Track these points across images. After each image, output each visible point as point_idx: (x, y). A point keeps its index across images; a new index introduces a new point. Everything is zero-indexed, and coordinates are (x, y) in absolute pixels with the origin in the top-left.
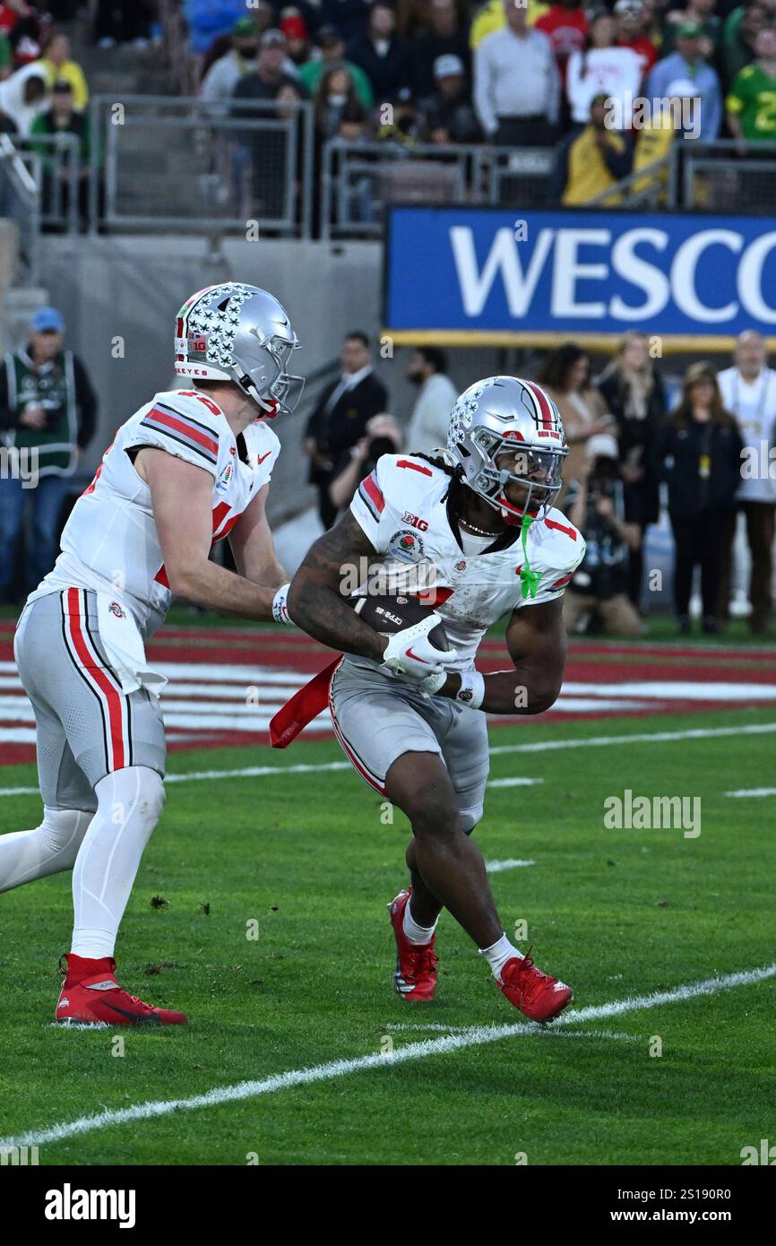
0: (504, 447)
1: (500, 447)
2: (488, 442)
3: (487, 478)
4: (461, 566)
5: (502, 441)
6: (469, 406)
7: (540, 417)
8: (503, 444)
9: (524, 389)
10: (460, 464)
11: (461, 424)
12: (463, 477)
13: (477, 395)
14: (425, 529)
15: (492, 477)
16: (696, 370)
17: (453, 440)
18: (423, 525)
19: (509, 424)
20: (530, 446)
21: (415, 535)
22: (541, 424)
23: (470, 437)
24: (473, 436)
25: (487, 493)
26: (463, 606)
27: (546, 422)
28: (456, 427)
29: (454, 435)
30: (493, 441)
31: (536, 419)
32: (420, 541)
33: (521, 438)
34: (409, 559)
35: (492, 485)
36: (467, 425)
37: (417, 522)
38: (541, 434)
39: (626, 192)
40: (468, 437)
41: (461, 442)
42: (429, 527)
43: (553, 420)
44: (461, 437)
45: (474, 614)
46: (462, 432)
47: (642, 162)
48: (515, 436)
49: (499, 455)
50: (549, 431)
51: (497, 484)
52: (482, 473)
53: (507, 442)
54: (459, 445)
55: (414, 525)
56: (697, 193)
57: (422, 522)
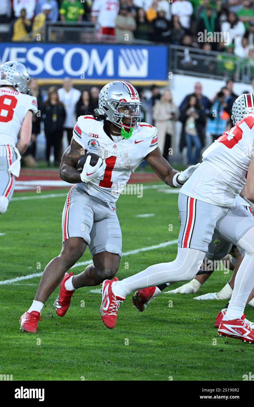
0: (120, 105)
1: (119, 105)
2: (114, 104)
3: (116, 117)
4: (115, 147)
5: (119, 103)
6: (106, 93)
7: (131, 93)
8: (120, 104)
9: (124, 84)
10: (105, 113)
11: (104, 99)
12: (107, 118)
13: (107, 88)
14: (98, 137)
15: (117, 116)
16: (52, 89)
17: (101, 106)
18: (96, 136)
19: (121, 97)
20: (129, 103)
21: (95, 140)
22: (132, 95)
23: (108, 104)
24: (109, 103)
25: (116, 122)
26: (122, 161)
27: (133, 94)
28: (102, 101)
29: (101, 104)
30: (116, 104)
31: (130, 94)
32: (97, 142)
33: (126, 101)
34: (96, 149)
35: (118, 119)
36: (106, 99)
37: (94, 136)
38: (132, 99)
39: (31, 37)
40: (107, 103)
41: (104, 106)
42: (99, 136)
43: (135, 93)
44: (104, 104)
45: (127, 163)
46: (104, 102)
47: (36, 28)
48: (124, 101)
49: (119, 108)
50: (135, 97)
51: (120, 118)
52: (114, 115)
53: (121, 103)
54: (104, 107)
55: (93, 137)
56: (52, 37)
57: (96, 135)
